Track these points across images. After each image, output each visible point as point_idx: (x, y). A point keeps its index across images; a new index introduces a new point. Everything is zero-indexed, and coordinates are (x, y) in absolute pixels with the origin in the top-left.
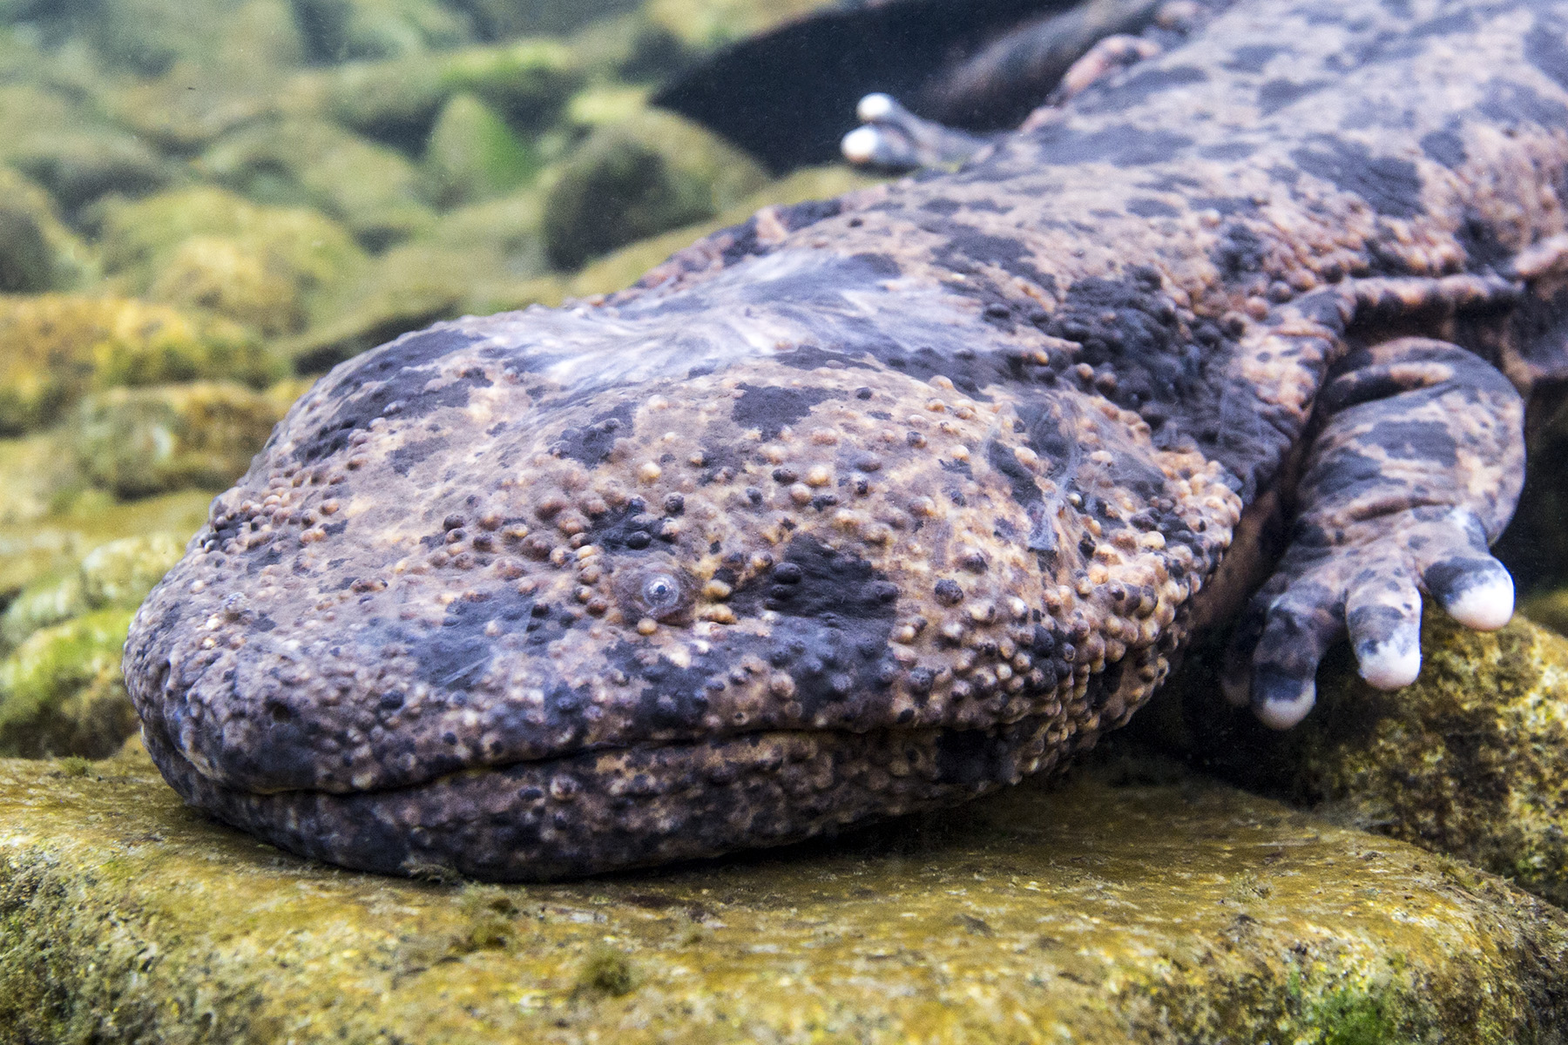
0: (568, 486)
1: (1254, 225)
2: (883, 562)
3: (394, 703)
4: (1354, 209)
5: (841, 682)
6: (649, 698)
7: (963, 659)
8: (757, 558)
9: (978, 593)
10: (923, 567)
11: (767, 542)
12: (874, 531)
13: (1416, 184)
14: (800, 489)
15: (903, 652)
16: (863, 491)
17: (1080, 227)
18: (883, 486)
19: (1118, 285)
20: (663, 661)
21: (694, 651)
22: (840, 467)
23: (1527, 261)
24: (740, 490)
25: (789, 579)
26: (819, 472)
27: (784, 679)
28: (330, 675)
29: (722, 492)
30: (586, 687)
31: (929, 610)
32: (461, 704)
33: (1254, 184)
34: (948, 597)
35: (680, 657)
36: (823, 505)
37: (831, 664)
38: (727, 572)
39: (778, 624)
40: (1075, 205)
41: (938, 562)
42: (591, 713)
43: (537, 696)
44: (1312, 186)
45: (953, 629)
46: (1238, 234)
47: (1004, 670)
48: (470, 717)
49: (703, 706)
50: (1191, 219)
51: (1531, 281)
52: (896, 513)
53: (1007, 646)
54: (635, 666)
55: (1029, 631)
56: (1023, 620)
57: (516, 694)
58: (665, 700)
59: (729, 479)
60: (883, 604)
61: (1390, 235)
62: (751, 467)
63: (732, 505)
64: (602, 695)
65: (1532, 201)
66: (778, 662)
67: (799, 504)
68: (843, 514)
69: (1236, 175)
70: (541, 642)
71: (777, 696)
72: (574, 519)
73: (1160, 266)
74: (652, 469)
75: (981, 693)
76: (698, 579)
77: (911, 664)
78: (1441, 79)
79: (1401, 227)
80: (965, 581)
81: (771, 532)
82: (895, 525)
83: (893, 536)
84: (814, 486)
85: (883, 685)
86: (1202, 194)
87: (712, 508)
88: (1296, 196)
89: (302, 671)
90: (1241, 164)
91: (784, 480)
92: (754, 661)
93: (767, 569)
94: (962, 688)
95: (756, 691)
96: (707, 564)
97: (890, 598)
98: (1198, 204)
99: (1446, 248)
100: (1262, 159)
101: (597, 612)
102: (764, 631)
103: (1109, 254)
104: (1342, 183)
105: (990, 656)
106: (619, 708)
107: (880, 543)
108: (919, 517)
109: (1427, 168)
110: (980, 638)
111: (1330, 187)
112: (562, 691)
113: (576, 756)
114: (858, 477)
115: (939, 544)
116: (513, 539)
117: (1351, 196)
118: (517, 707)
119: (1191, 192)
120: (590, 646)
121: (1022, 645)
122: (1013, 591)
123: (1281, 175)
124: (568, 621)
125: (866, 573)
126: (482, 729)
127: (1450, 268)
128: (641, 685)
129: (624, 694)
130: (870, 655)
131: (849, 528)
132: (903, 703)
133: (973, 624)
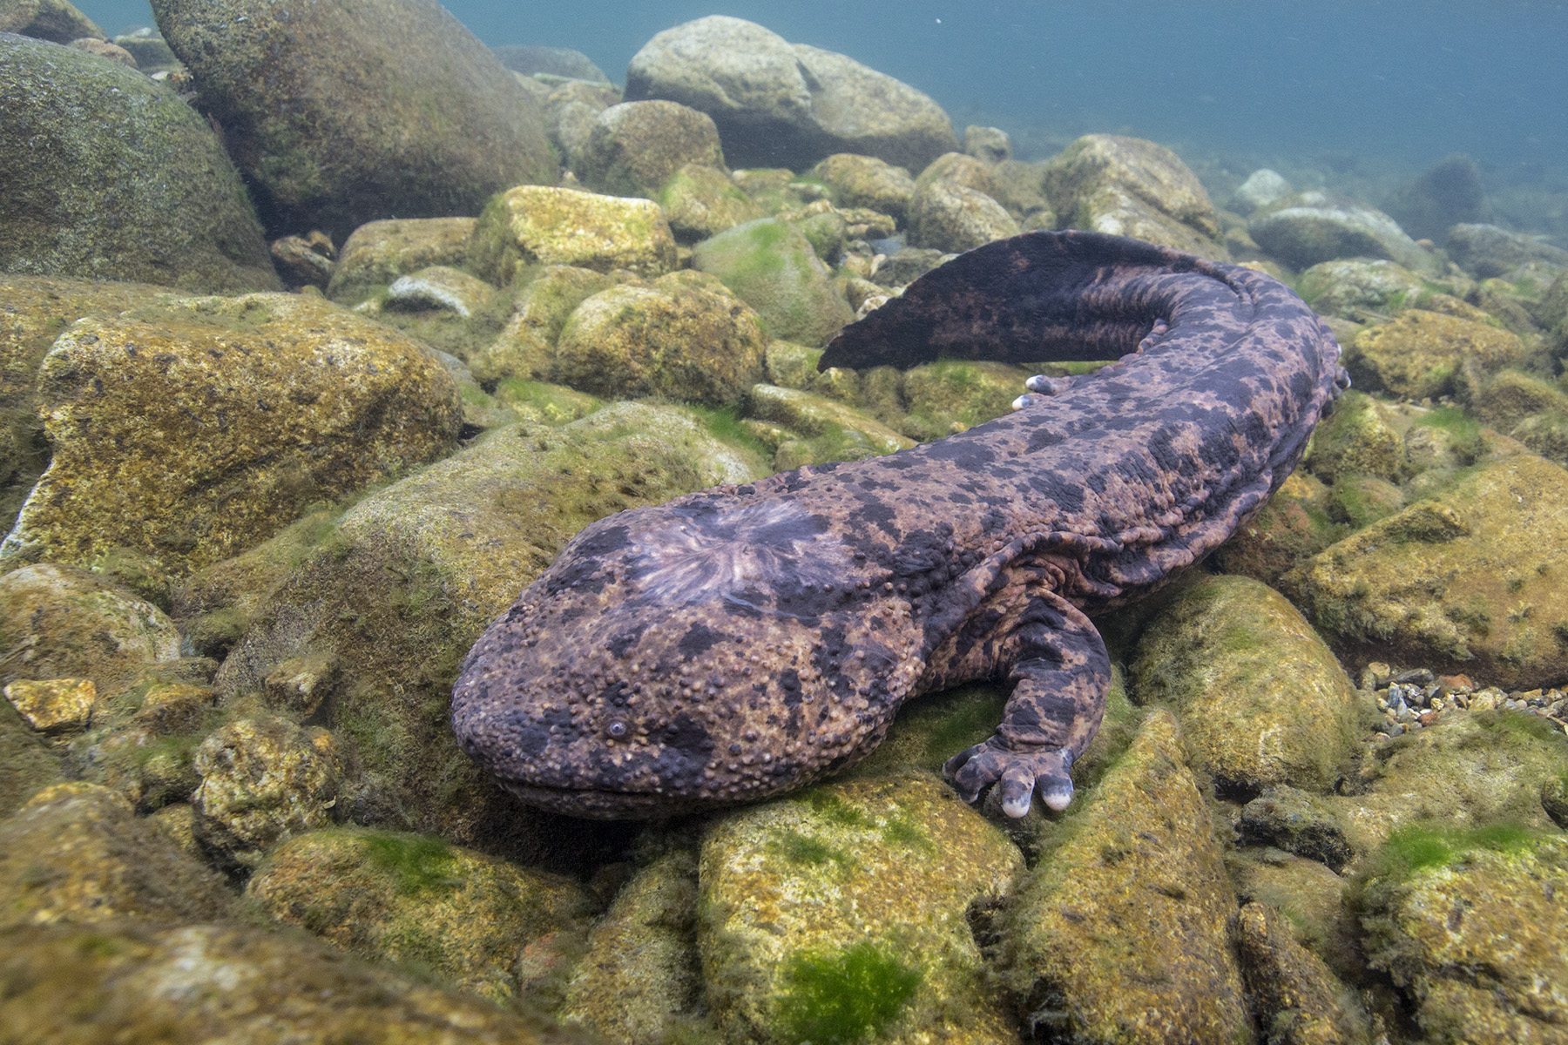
0: (605, 667)
1: (1002, 510)
2: (712, 731)
3: (509, 754)
4: (1051, 507)
5: (679, 783)
6: (600, 777)
7: (736, 779)
8: (662, 721)
9: (748, 752)
10: (728, 737)
11: (668, 714)
12: (712, 717)
13: (1081, 499)
14: (687, 692)
15: (709, 774)
16: (712, 698)
17: (924, 503)
18: (722, 696)
19: (929, 534)
20: (610, 761)
21: (624, 759)
22: (708, 684)
23: (1125, 536)
24: (664, 687)
25: (673, 733)
26: (698, 685)
27: (656, 779)
28: (490, 736)
29: (657, 686)
30: (577, 767)
31: (724, 757)
32: (531, 762)
33: (1009, 491)
34: (735, 752)
35: (617, 761)
36: (695, 701)
37: (677, 776)
38: (649, 725)
39: (663, 751)
40: (927, 492)
41: (735, 735)
42: (576, 779)
43: (558, 767)
44: (1034, 495)
45: (733, 766)
46: (995, 514)
47: (756, 783)
48: (532, 769)
49: (621, 784)
50: (976, 505)
51: (1127, 545)
52: (723, 710)
53: (758, 774)
54: (598, 762)
55: (770, 768)
56: (769, 762)
57: (550, 764)
58: (606, 779)
59: (662, 681)
60: (707, 751)
61: (1065, 519)
62: (673, 676)
63: (659, 694)
64: (582, 772)
65: (1132, 511)
66: (656, 771)
67: (685, 698)
68: (701, 708)
69: (1002, 487)
70: (567, 742)
71: (653, 785)
72: (601, 683)
73: (954, 523)
74: (636, 668)
75: (743, 790)
76: (636, 726)
77: (712, 779)
78: (1106, 449)
79: (1070, 516)
80: (744, 745)
81: (670, 710)
82: (721, 716)
83: (718, 720)
84: (694, 691)
85: (697, 787)
86: (984, 494)
87: (649, 694)
88: (1026, 499)
89: (480, 730)
90: (1006, 481)
91: (683, 686)
92: (645, 768)
93: (665, 726)
94: (734, 789)
95: (644, 781)
96: (641, 720)
97: (711, 749)
98: (981, 499)
99: (1090, 526)
100: (1016, 480)
101: (594, 732)
102: (656, 754)
103: (932, 517)
104: (1048, 495)
105: (751, 778)
106: (588, 779)
107: (713, 723)
108: (732, 714)
109: (1088, 492)
110: (747, 771)
111: (1042, 496)
112: (568, 767)
113: (572, 790)
114: (712, 691)
115: (737, 728)
116: (577, 685)
117: (1051, 501)
118: (551, 770)
119: (980, 492)
120: (585, 747)
121: (766, 774)
122: (767, 750)
123: (1022, 488)
124: (582, 734)
125: (705, 735)
126: (535, 775)
127: (1091, 534)
128: (599, 771)
129: (591, 774)
130: (695, 774)
131: (702, 714)
132: (705, 794)
133: (743, 765)
